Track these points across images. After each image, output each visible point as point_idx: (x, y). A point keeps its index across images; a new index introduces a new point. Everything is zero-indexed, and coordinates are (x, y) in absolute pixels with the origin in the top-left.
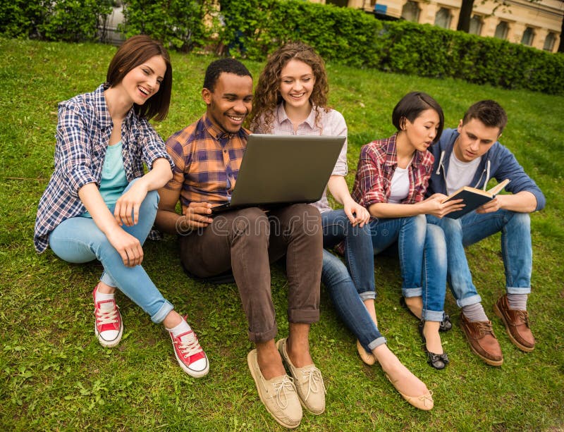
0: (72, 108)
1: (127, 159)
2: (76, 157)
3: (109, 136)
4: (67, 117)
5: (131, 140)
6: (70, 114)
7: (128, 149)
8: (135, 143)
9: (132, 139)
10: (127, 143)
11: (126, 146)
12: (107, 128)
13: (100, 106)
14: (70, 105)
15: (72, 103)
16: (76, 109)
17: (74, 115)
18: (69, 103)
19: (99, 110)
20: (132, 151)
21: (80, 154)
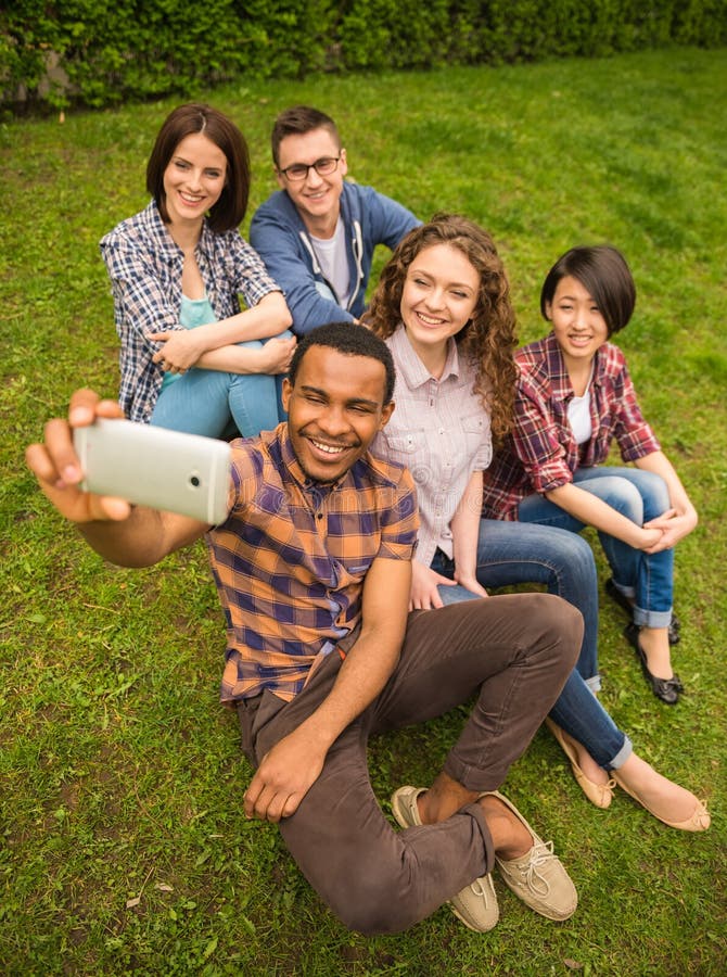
0: (117, 244)
1: (218, 305)
2: (152, 320)
3: (181, 272)
4: (115, 264)
5: (218, 274)
6: (118, 259)
7: (215, 288)
8: (224, 278)
9: (220, 272)
10: (213, 281)
11: (212, 285)
12: (176, 259)
13: (156, 230)
14: (113, 241)
15: (114, 236)
16: (123, 245)
17: (123, 257)
18: (110, 239)
19: (155, 235)
20: (223, 290)
21: (156, 314)
